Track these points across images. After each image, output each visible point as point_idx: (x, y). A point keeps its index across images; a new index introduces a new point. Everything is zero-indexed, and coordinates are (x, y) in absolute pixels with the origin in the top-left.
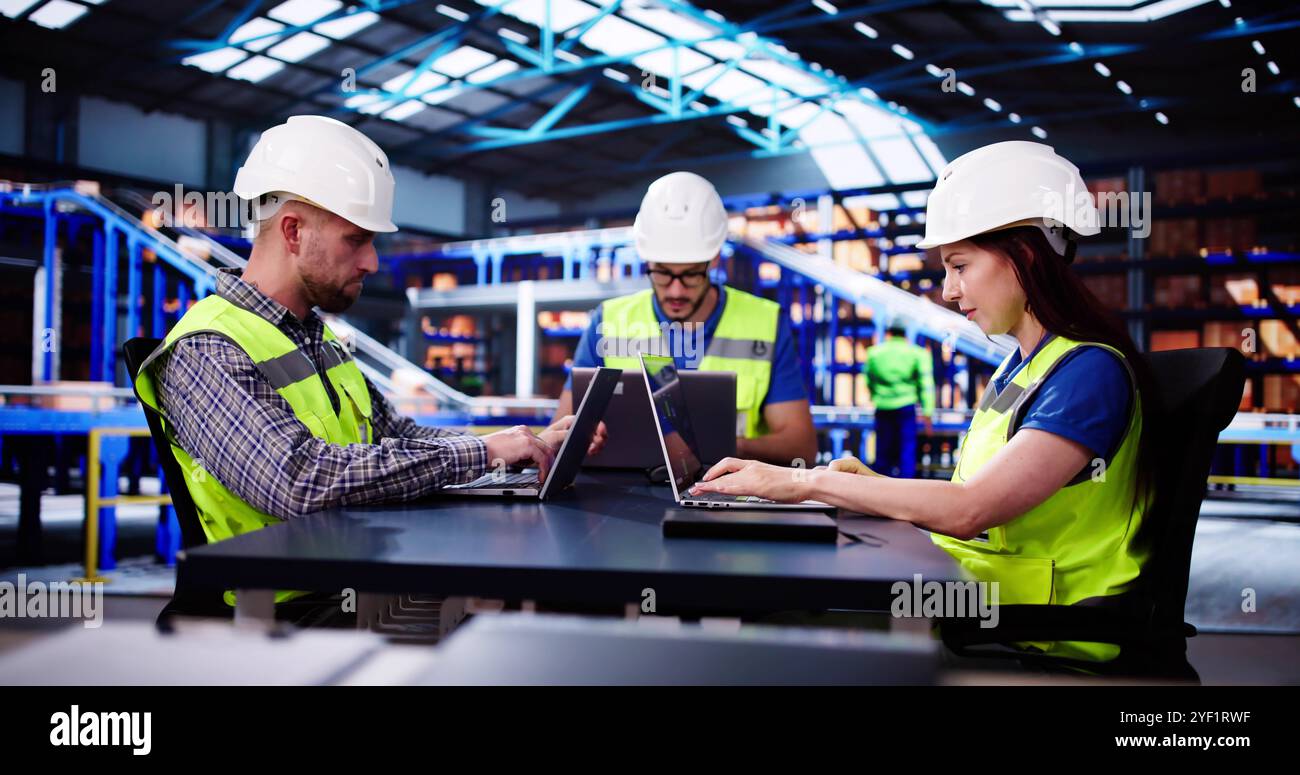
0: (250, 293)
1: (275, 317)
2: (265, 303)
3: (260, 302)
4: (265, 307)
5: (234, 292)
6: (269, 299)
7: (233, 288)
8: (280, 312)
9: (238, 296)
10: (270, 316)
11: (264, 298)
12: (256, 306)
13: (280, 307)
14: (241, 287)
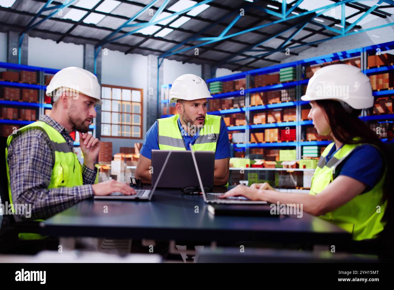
0: (52, 121)
1: (60, 130)
2: (57, 124)
3: (55, 124)
4: (57, 126)
5: (46, 120)
6: (58, 123)
7: (46, 119)
8: (62, 128)
9: (48, 122)
10: (58, 129)
11: (57, 123)
12: (54, 125)
13: (62, 126)
14: (49, 119)
